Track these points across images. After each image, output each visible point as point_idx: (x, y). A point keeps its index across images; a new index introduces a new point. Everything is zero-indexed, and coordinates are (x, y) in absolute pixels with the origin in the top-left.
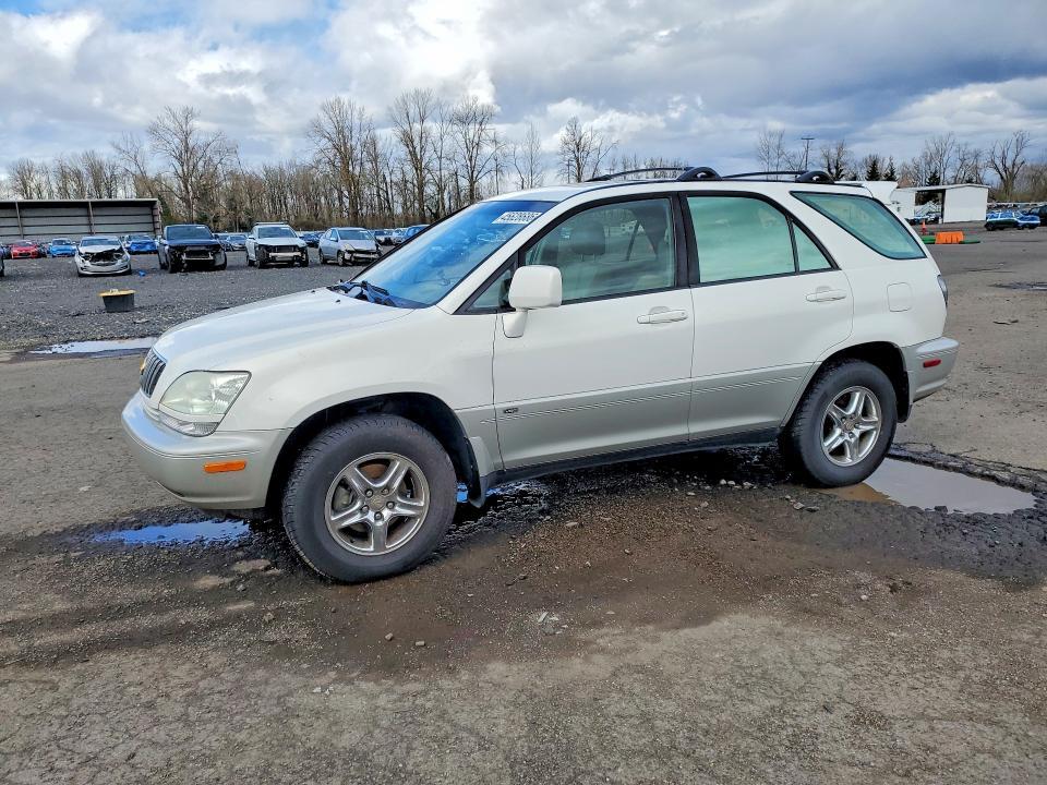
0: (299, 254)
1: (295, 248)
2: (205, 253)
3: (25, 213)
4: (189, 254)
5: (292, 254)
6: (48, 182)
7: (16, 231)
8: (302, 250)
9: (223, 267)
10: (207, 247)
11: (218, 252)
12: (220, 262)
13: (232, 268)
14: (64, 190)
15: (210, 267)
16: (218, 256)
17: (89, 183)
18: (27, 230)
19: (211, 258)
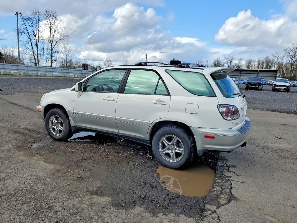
0: (286, 88)
1: (285, 86)
2: (256, 85)
3: (242, 72)
4: (251, 85)
5: (283, 88)
6: (254, 65)
7: (239, 77)
8: (288, 87)
9: (261, 90)
10: (257, 83)
11: (260, 85)
12: (260, 88)
13: (264, 90)
14: (258, 67)
15: (257, 89)
16: (260, 86)
17: (265, 65)
18: (241, 77)
19: (257, 87)
